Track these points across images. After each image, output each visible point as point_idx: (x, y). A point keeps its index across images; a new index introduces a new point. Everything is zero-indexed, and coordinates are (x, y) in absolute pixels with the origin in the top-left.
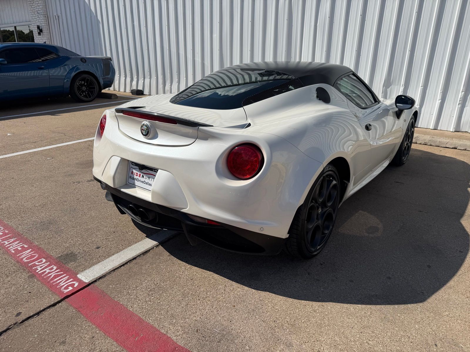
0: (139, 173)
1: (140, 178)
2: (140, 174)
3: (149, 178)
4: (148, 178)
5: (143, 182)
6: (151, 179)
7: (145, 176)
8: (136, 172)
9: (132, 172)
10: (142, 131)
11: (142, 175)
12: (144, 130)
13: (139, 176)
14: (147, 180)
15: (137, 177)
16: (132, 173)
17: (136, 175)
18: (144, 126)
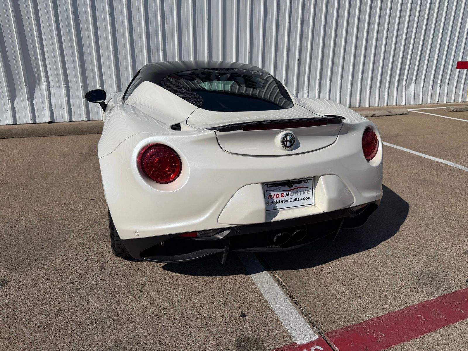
0: (280, 193)
1: (282, 199)
2: (282, 194)
3: (297, 192)
4: (294, 194)
5: (288, 201)
6: (299, 192)
7: (290, 193)
8: (276, 193)
9: (269, 195)
10: (285, 143)
11: (285, 193)
12: (288, 141)
13: (282, 197)
14: (294, 196)
15: (280, 198)
16: (269, 197)
17: (277, 197)
18: (288, 137)
